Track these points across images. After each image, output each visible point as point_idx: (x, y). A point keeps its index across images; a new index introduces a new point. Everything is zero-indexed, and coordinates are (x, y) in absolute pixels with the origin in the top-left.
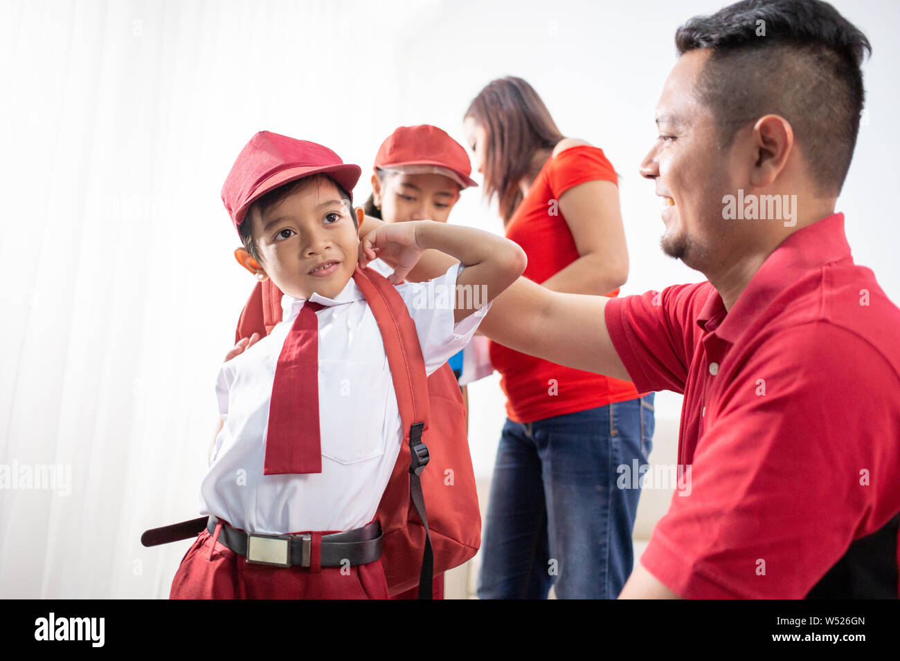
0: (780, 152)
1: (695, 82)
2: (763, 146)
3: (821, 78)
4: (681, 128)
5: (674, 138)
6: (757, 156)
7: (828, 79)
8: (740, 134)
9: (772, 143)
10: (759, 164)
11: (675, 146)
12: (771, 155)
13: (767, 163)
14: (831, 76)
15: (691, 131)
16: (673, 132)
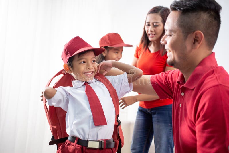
0: (200, 40)
1: (177, 21)
2: (195, 38)
3: (211, 20)
4: (173, 33)
5: (171, 36)
6: (193, 41)
7: (212, 20)
8: (189, 35)
9: (198, 38)
10: (194, 43)
11: (171, 38)
12: (197, 41)
13: (196, 43)
14: (213, 20)
15: (176, 34)
16: (171, 34)
